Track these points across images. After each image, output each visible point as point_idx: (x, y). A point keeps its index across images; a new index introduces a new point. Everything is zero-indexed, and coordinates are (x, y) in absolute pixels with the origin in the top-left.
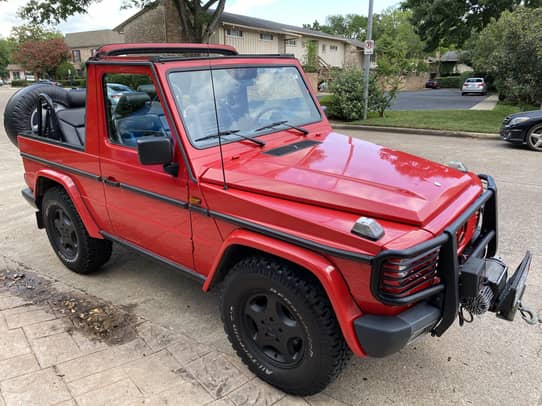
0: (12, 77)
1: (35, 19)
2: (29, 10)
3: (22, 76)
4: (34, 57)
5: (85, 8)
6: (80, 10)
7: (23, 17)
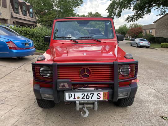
0: (126, 38)
1: (129, 21)
2: (128, 19)
3: (129, 38)
4: (132, 32)
5: (143, 17)
6: (141, 17)
7: (126, 21)
